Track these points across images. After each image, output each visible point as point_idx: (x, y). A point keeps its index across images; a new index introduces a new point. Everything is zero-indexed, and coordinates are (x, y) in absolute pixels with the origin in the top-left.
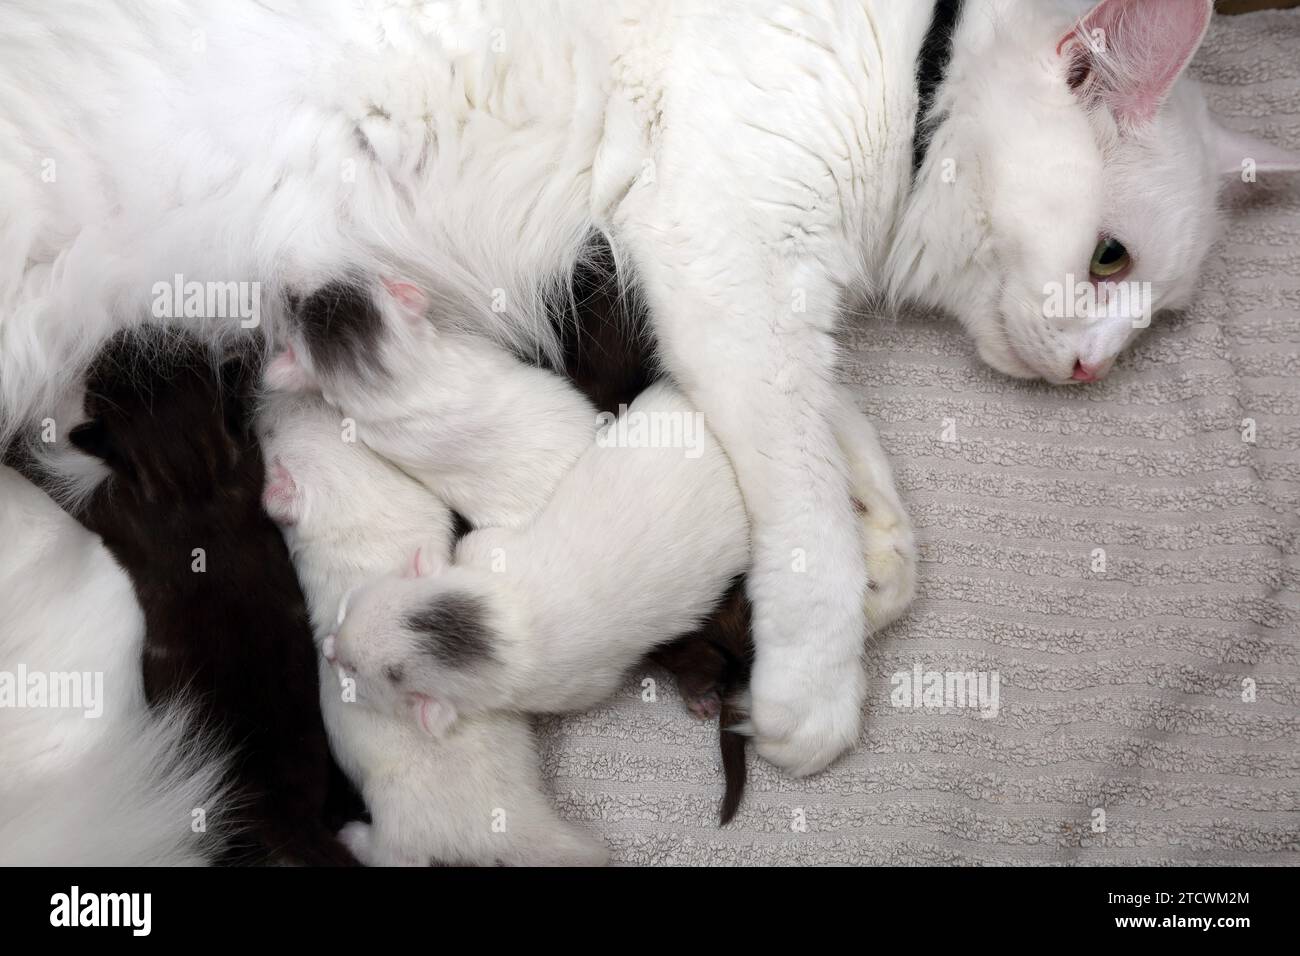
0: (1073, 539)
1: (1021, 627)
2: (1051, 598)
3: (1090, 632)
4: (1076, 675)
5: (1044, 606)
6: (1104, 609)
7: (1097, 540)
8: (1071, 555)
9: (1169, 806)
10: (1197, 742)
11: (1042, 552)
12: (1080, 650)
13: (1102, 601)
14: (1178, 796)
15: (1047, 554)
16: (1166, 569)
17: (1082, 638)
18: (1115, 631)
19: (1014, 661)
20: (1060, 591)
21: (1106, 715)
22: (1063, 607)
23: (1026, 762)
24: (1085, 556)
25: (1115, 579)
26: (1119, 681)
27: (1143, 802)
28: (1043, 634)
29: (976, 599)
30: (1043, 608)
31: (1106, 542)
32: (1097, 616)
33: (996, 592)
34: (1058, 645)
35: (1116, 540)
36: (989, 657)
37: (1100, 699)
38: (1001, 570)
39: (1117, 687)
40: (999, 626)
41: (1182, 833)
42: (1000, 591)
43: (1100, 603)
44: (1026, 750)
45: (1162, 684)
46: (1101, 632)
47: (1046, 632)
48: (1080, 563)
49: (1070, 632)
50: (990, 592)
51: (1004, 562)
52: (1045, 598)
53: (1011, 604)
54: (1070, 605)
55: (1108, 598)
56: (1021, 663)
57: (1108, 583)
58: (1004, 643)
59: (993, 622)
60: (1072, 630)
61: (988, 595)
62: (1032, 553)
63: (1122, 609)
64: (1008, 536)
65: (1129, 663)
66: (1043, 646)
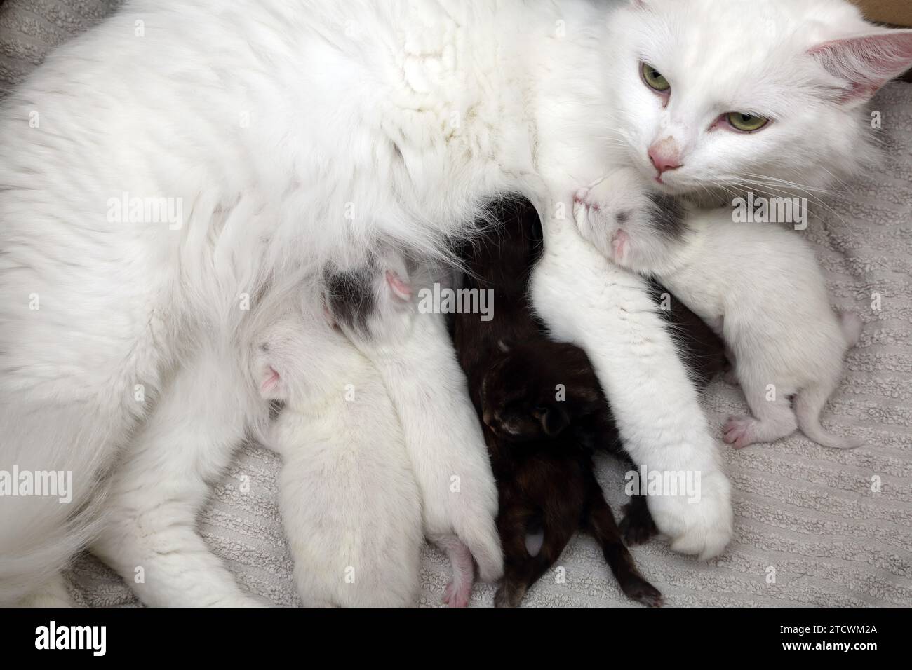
0: (824, 459)
1: (780, 512)
2: (804, 496)
3: (828, 523)
4: (817, 548)
5: (799, 501)
6: (840, 509)
7: (841, 461)
8: (822, 469)
11: (802, 464)
12: (821, 532)
13: (840, 503)
15: (805, 466)
16: (886, 488)
17: (823, 525)
18: (846, 525)
19: (773, 535)
20: (811, 492)
21: (837, 579)
22: (812, 503)
23: (778, 596)
24: (831, 471)
25: (851, 490)
26: (848, 558)
28: (795, 520)
29: (751, 490)
30: (797, 502)
31: (847, 463)
32: (835, 512)
33: (766, 488)
34: (806, 528)
35: (854, 463)
36: (755, 531)
37: (835, 567)
38: (771, 473)
39: (847, 562)
40: (765, 511)
42: (769, 487)
43: (837, 504)
44: (778, 588)
45: (878, 565)
46: (837, 523)
47: (797, 518)
48: (827, 474)
49: (814, 521)
50: (761, 487)
51: (774, 468)
52: (800, 496)
53: (775, 496)
54: (817, 502)
55: (844, 502)
56: (777, 537)
57: (845, 491)
58: (767, 522)
59: (761, 507)
60: (816, 519)
61: (760, 489)
62: (794, 465)
63: (852, 511)
64: (780, 452)
65: (855, 547)
66: (794, 527)
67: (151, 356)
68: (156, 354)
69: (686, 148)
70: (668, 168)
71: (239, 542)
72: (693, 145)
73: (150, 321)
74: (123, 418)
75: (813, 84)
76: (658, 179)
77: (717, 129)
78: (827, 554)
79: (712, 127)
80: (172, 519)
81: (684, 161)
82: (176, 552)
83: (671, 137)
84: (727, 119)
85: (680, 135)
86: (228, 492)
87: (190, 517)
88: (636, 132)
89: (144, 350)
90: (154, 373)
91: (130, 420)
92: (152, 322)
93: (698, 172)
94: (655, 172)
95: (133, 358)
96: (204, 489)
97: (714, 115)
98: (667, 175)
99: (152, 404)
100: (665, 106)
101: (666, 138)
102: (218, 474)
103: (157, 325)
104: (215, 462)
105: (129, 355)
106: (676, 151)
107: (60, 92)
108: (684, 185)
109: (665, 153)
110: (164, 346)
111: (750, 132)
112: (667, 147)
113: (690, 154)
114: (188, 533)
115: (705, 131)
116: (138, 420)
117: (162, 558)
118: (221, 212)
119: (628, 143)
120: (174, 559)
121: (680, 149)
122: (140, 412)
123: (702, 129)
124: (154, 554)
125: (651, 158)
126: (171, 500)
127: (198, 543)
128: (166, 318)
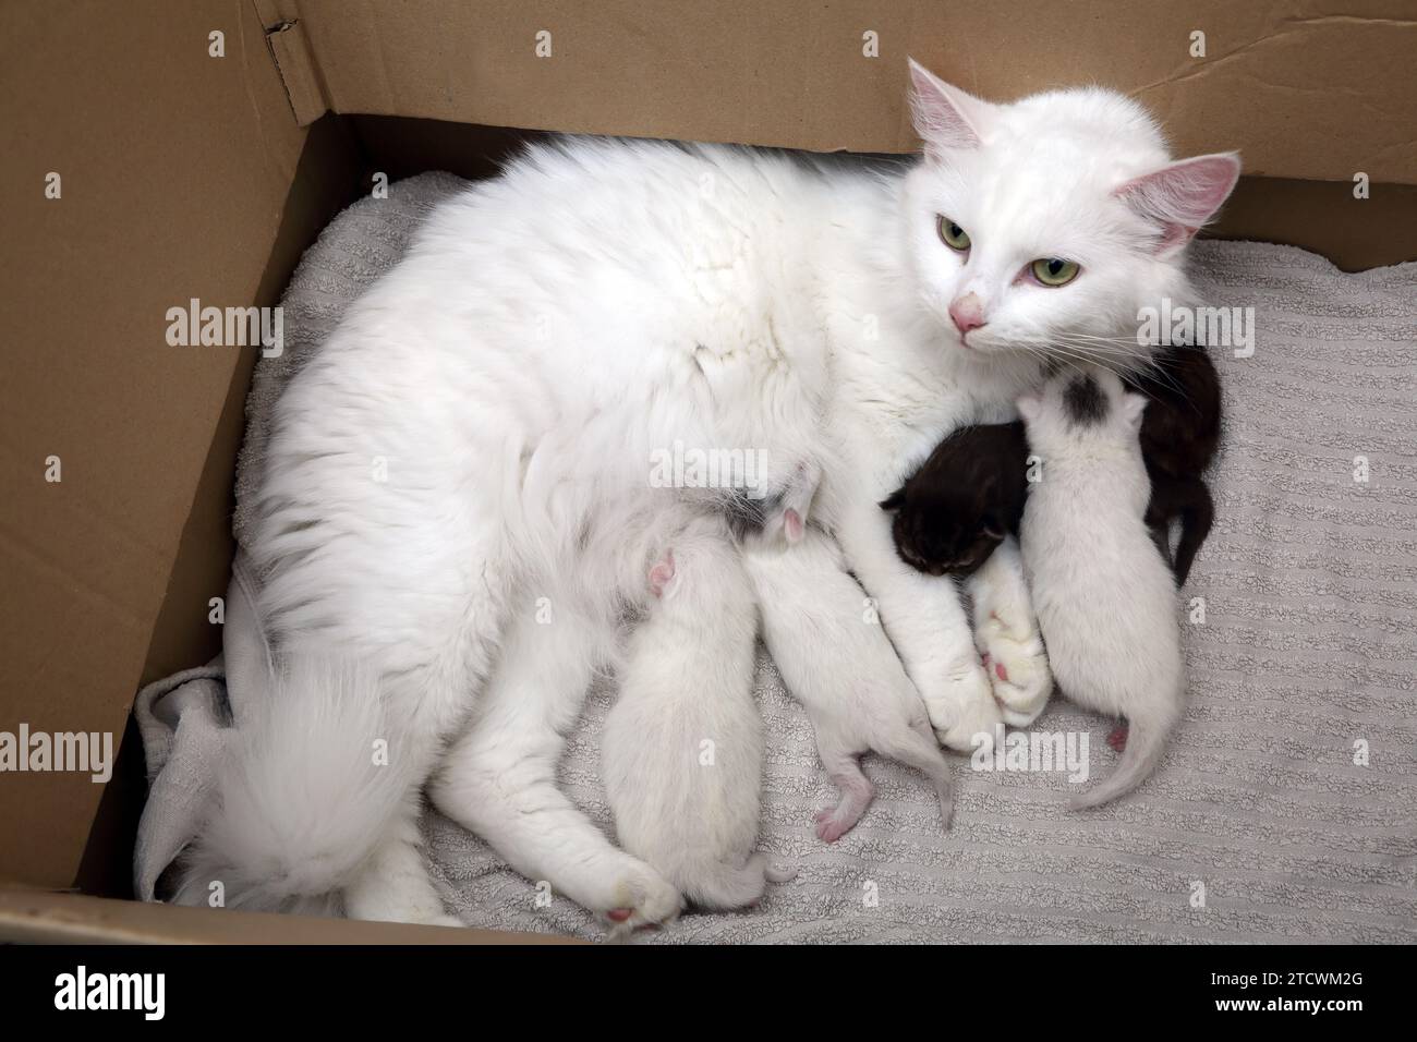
9: (1283, 842)
10: (1305, 796)
14: (1290, 836)
16: (1270, 664)
21: (1231, 771)
27: (1263, 839)
37: (1228, 758)
41: (1294, 864)
45: (1272, 751)
67: (490, 611)
68: (494, 609)
69: (989, 304)
70: (972, 326)
71: (598, 800)
72: (997, 300)
73: (483, 575)
74: (468, 679)
75: (1120, 229)
76: (963, 343)
77: (1021, 284)
78: (1217, 744)
79: (1016, 282)
80: (532, 777)
81: (988, 319)
82: (541, 810)
83: (972, 293)
84: (1031, 273)
85: (981, 289)
86: (580, 747)
87: (549, 773)
88: (937, 293)
89: (481, 605)
90: (494, 628)
91: (475, 680)
92: (486, 575)
93: (1005, 331)
94: (958, 333)
95: (472, 615)
96: (560, 740)
97: (1018, 266)
98: (972, 335)
99: (493, 662)
100: (965, 262)
101: (967, 294)
102: (570, 724)
103: (491, 577)
104: (565, 713)
105: (466, 611)
106: (979, 307)
107: (356, 349)
108: (990, 346)
109: (967, 311)
110: (501, 599)
111: (1058, 286)
112: (968, 303)
113: (994, 311)
114: (549, 790)
115: (1009, 286)
116: (482, 679)
117: (527, 817)
118: (526, 455)
119: (929, 306)
120: (540, 816)
121: (983, 304)
122: (483, 670)
123: (1006, 283)
124: (520, 814)
125: (953, 318)
126: (527, 757)
127: (559, 799)
128: (499, 572)
